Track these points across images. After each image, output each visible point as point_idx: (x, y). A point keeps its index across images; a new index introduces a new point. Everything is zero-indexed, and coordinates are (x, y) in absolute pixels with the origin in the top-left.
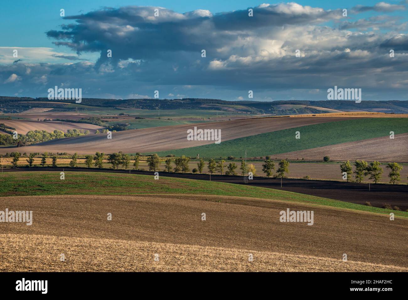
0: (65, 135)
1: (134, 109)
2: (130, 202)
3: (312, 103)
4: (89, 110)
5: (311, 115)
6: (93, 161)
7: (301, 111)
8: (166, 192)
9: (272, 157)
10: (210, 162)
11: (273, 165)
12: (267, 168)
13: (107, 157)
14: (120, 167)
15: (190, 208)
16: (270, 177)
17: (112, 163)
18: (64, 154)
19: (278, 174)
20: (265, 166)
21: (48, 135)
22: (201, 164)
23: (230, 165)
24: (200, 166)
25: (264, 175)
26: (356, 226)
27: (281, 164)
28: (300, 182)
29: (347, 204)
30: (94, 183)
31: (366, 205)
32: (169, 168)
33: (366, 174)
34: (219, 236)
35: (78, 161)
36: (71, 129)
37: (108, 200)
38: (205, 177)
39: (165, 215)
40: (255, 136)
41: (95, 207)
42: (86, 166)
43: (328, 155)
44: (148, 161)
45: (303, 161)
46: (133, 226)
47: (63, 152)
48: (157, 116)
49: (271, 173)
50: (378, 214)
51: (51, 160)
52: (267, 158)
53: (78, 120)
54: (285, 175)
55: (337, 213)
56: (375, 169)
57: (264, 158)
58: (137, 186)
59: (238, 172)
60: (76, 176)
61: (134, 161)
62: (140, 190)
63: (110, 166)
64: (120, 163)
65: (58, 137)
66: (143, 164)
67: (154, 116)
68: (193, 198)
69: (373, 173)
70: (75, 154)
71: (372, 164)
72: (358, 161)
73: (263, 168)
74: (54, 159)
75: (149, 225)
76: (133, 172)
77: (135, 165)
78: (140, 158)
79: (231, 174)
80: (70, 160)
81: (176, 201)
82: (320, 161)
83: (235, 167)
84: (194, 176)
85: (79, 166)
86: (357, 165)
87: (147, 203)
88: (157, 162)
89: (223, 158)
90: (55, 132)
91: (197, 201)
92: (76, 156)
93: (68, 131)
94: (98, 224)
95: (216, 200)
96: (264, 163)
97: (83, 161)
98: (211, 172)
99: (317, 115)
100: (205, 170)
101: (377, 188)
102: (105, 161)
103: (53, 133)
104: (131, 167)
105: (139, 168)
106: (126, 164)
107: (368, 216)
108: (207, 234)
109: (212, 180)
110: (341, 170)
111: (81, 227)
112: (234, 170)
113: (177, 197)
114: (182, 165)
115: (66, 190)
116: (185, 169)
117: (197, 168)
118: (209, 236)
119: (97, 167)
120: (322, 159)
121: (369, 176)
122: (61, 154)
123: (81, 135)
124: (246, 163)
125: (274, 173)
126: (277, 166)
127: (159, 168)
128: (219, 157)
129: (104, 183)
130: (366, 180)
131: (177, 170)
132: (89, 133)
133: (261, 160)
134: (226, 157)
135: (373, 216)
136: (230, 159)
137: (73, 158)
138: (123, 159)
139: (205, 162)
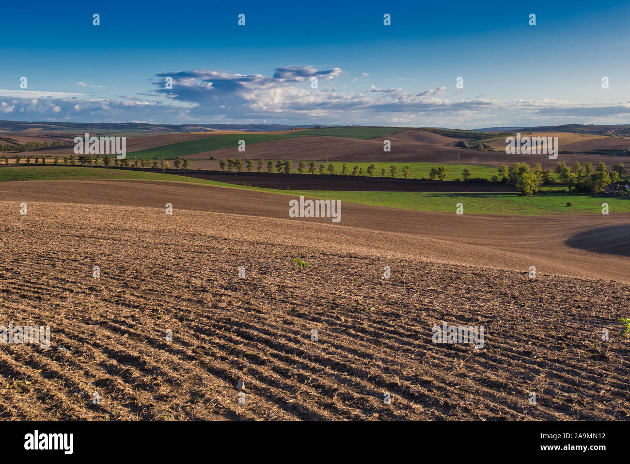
0: (51, 145)
1: (95, 129)
2: (86, 184)
3: (205, 126)
4: (66, 129)
5: (203, 133)
6: (69, 161)
7: (198, 131)
8: (112, 178)
9: (180, 157)
10: (142, 160)
11: (180, 162)
12: (176, 164)
13: (78, 158)
14: (86, 164)
15: (124, 187)
16: (179, 169)
17: (81, 162)
18: (51, 156)
19: (183, 167)
20: (175, 163)
21: (40, 145)
22: (137, 162)
23: (155, 162)
24: (136, 164)
25: (175, 168)
26: (222, 195)
27: (185, 161)
28: (197, 171)
29: (221, 183)
30: (66, 173)
31: (233, 184)
32: (117, 164)
33: (234, 166)
34: (140, 202)
35: (59, 161)
36: (56, 141)
37: (72, 183)
38: (139, 169)
39: (107, 191)
40: (170, 145)
41: (62, 187)
42: (65, 164)
43: (213, 156)
44: (103, 160)
45: (199, 160)
46: (86, 198)
47: (50, 155)
48: (110, 133)
49: (179, 166)
50: (236, 188)
51: (42, 160)
52: (177, 158)
53: (60, 135)
54: (187, 167)
55: (213, 188)
56: (239, 164)
57: (175, 158)
58: (94, 175)
59: (159, 166)
60: (55, 169)
61: (95, 161)
62: (96, 177)
63: (80, 163)
64: (86, 162)
65: (47, 146)
66: (101, 162)
67: (108, 133)
68: (127, 181)
69: (238, 166)
70: (57, 156)
71: (237, 161)
72: (230, 159)
73: (174, 164)
74: (44, 160)
75: (96, 197)
76: (94, 167)
77: (95, 163)
78: (99, 158)
79: (155, 168)
80: (54, 160)
81: (116, 183)
82: (209, 160)
83: (157, 164)
84: (132, 169)
85: (60, 164)
86: (229, 161)
87: (97, 184)
88: (109, 161)
89: (151, 158)
90: (44, 143)
91: (129, 183)
92: (58, 158)
93: (53, 143)
94: (64, 197)
95: (141, 182)
96: (175, 161)
97: (63, 160)
98: (143, 166)
99: (207, 133)
100: (139, 165)
101: (240, 174)
102: (76, 160)
103: (43, 143)
104: (93, 164)
105: (99, 165)
106: (90, 162)
107: (231, 189)
108: (133, 201)
109: (143, 171)
110: (219, 165)
111: (53, 199)
112: (157, 165)
113: (117, 181)
114: (125, 162)
115: (48, 178)
116: (127, 165)
117: (134, 164)
118: (134, 203)
119: (72, 164)
120: (210, 158)
121: (236, 167)
122: (48, 157)
123: (61, 145)
124: (163, 160)
125: (180, 167)
126: (182, 163)
127: (111, 164)
128: (147, 158)
129: (73, 173)
130: (234, 170)
131: (122, 165)
132: (66, 143)
133: (173, 159)
134: (152, 158)
135: (233, 189)
136: (154, 158)
137: (56, 159)
138: (88, 159)
139: (139, 161)
